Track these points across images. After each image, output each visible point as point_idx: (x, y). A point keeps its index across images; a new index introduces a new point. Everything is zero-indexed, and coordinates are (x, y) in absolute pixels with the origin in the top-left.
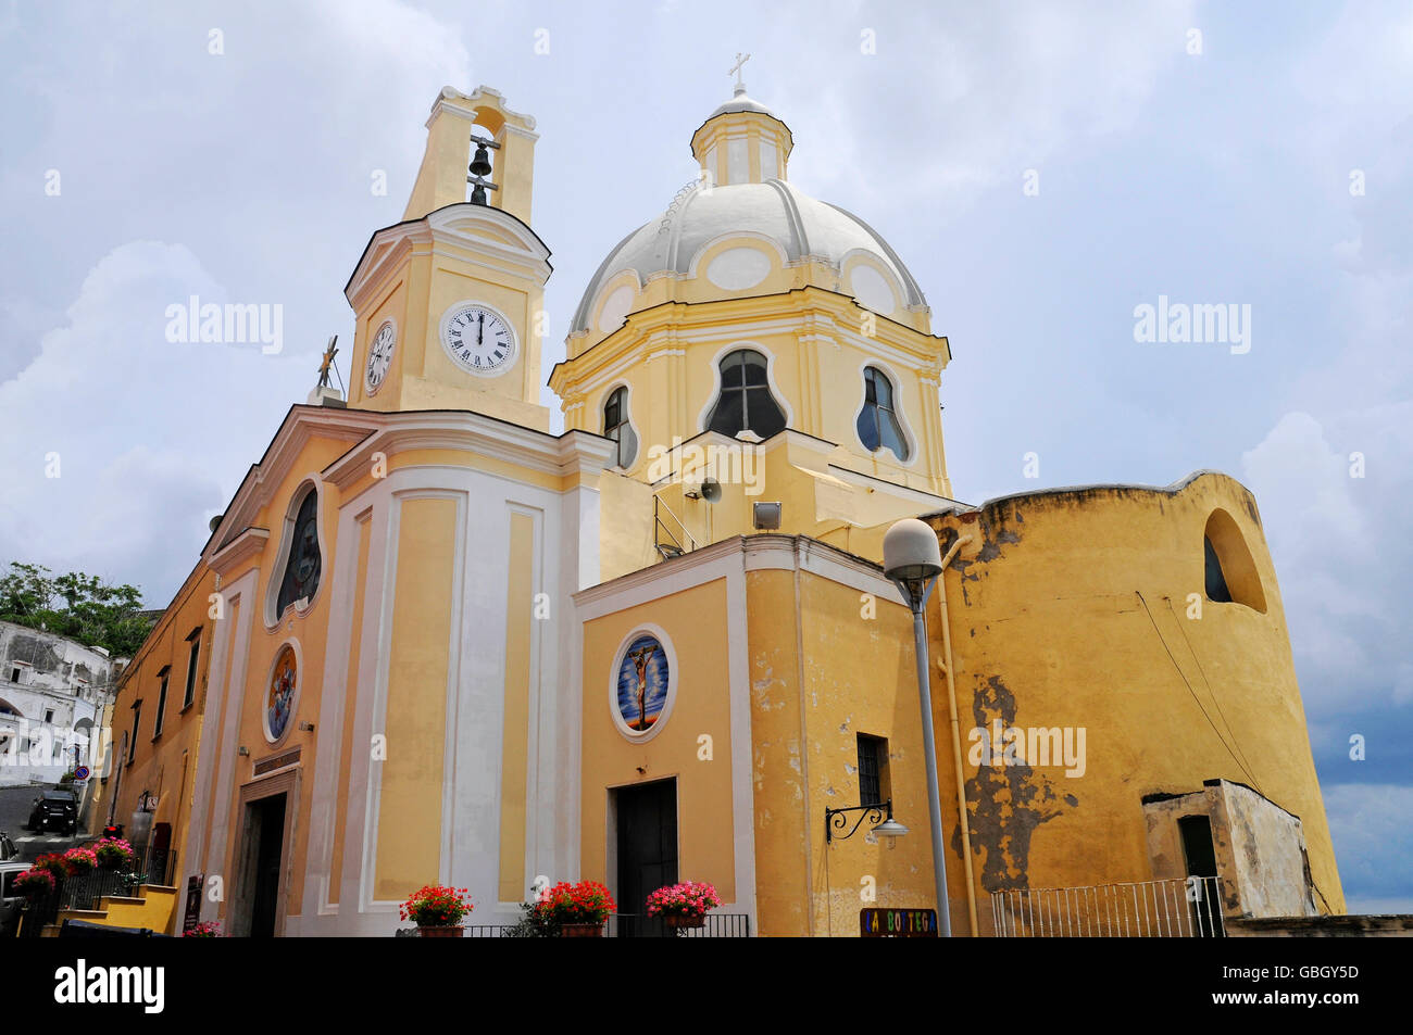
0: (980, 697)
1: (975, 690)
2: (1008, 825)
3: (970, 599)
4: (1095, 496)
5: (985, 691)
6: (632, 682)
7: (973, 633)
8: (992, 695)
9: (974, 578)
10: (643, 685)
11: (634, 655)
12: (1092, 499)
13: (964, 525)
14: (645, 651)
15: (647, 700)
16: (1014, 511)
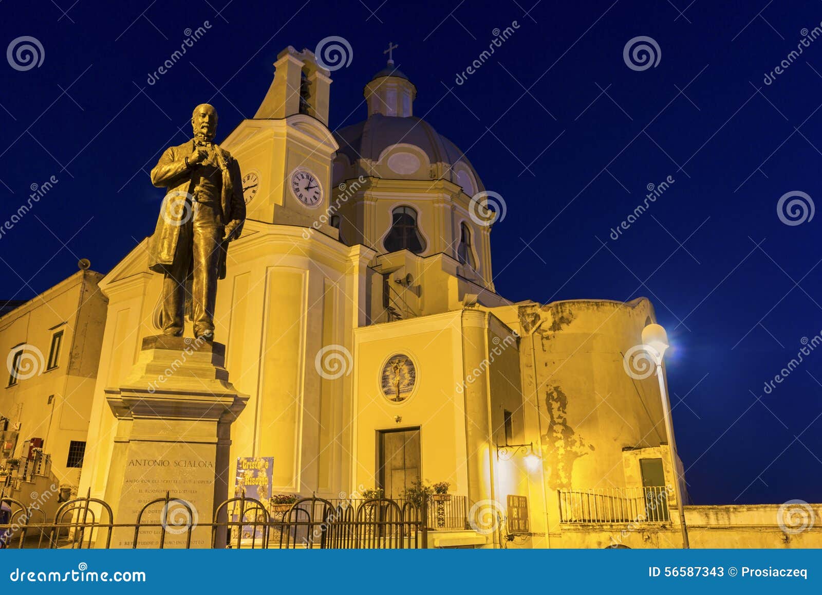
0: (549, 395)
1: (547, 392)
2: (562, 457)
3: (546, 348)
4: (604, 305)
5: (552, 393)
6: (391, 377)
7: (546, 365)
8: (555, 395)
9: (547, 338)
10: (398, 379)
11: (392, 363)
12: (603, 307)
13: (543, 312)
14: (399, 361)
15: (401, 386)
16: (568, 308)
